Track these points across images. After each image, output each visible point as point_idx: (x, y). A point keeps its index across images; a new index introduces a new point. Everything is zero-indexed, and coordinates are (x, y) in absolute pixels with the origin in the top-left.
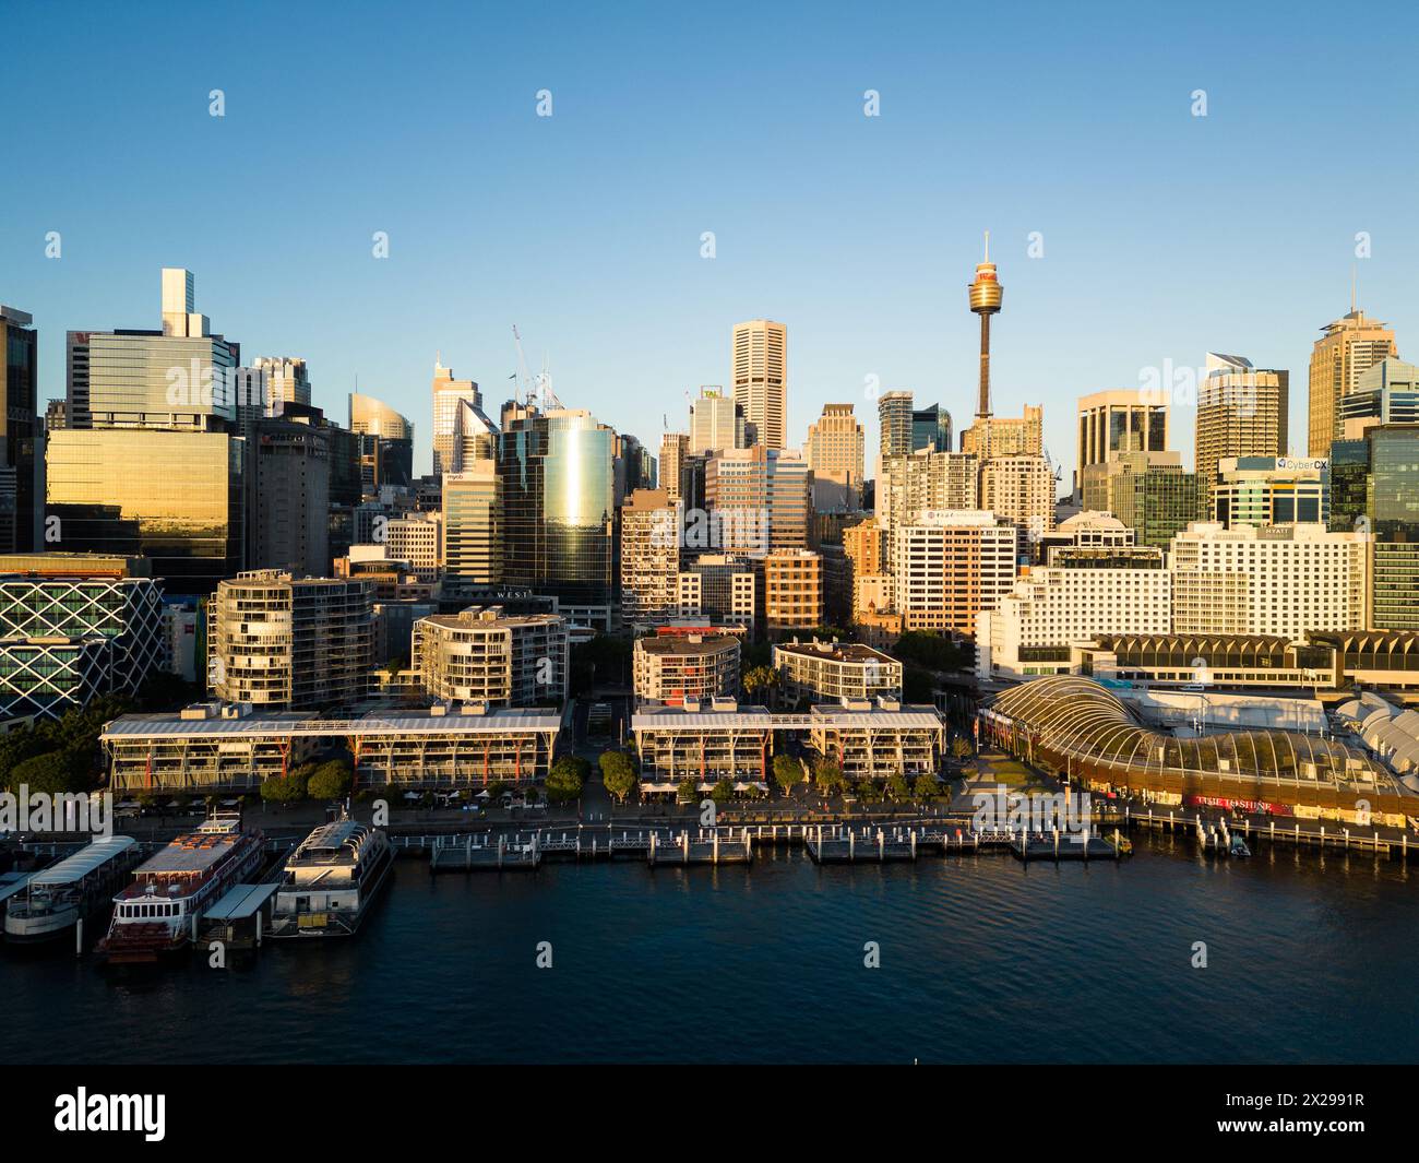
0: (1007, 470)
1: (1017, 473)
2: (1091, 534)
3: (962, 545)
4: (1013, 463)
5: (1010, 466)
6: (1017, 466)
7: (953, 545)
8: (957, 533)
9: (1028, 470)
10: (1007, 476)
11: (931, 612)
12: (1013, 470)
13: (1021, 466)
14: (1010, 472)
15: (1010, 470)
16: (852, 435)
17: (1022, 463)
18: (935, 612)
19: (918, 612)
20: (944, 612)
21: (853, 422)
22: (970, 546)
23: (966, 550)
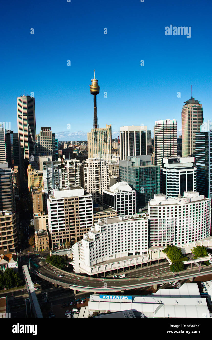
0: (91, 166)
1: (95, 167)
2: (120, 195)
3: (71, 204)
4: (93, 164)
5: (92, 165)
6: (94, 165)
7: (68, 205)
8: (69, 200)
9: (99, 166)
10: (91, 169)
11: (61, 232)
12: (93, 166)
13: (96, 165)
14: (92, 167)
15: (92, 166)
16: (51, 137)
17: (96, 163)
18: (62, 232)
19: (55, 233)
20: (66, 231)
21: (51, 133)
22: (75, 204)
23: (73, 206)
